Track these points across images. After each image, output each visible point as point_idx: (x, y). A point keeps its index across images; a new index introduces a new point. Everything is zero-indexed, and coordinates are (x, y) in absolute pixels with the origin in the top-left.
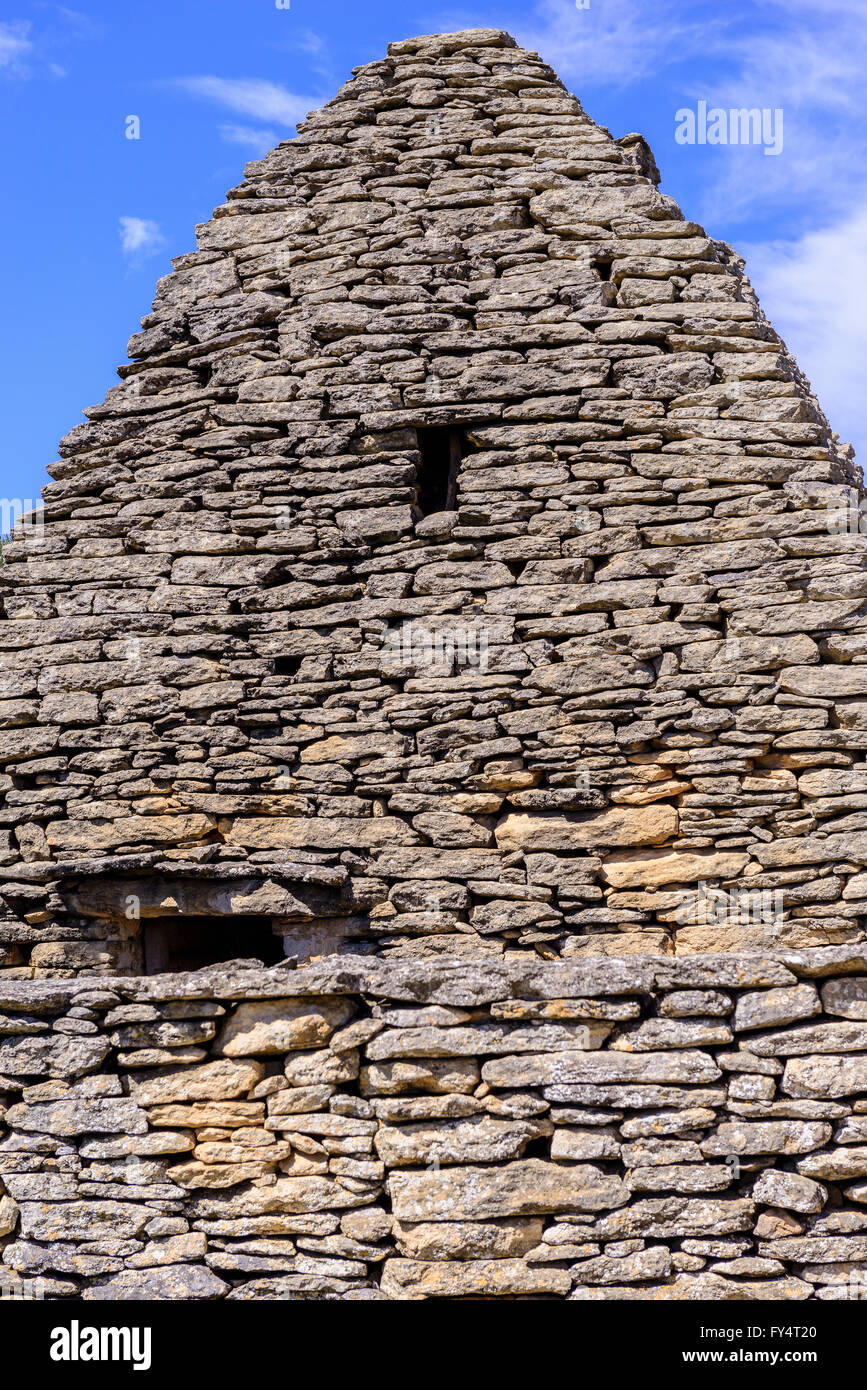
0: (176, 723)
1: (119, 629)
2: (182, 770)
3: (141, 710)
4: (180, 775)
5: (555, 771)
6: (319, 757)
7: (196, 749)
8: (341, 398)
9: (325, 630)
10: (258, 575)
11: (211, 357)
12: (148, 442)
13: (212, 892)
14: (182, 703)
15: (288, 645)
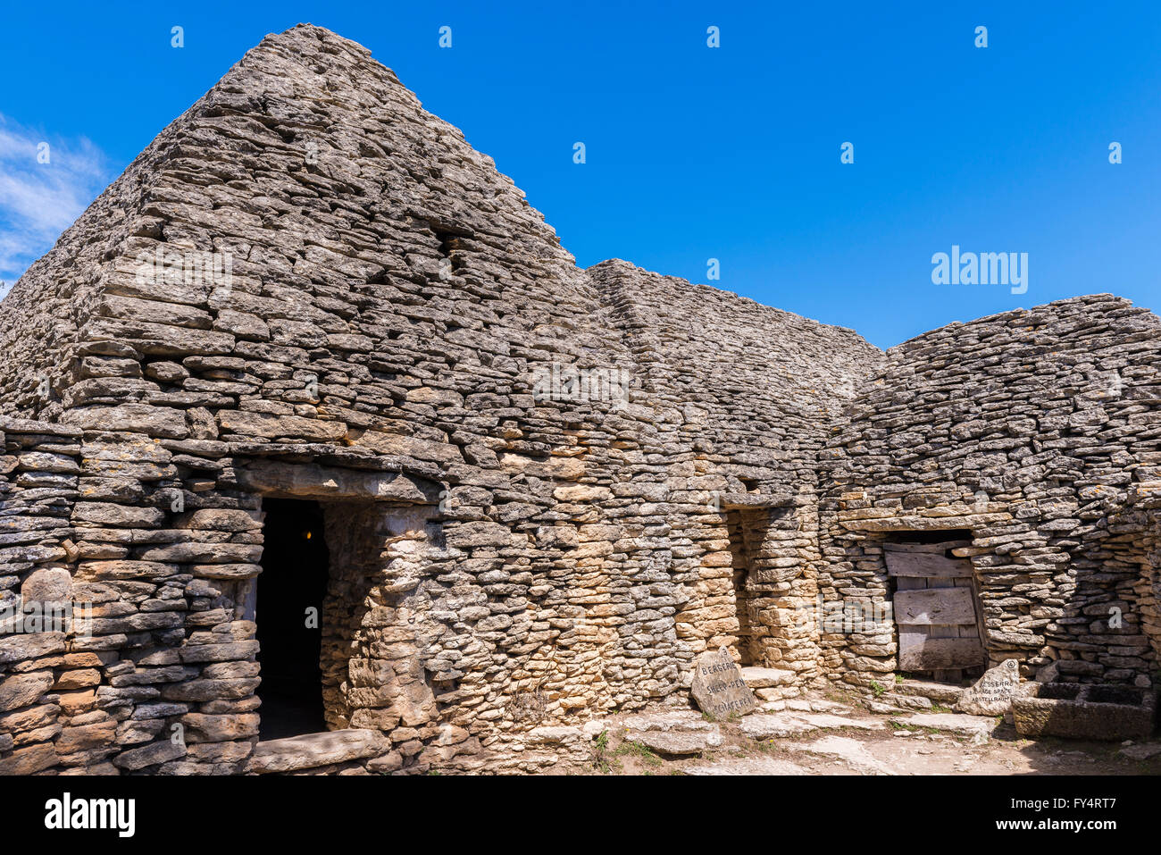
0: (325, 355)
1: (273, 279)
2: (334, 389)
3: (303, 339)
4: (332, 392)
5: (533, 431)
6: (419, 399)
7: (343, 376)
8: (394, 189)
9: (414, 320)
10: (367, 273)
11: (297, 130)
12: (268, 162)
13: (366, 479)
14: (332, 342)
15: (394, 323)
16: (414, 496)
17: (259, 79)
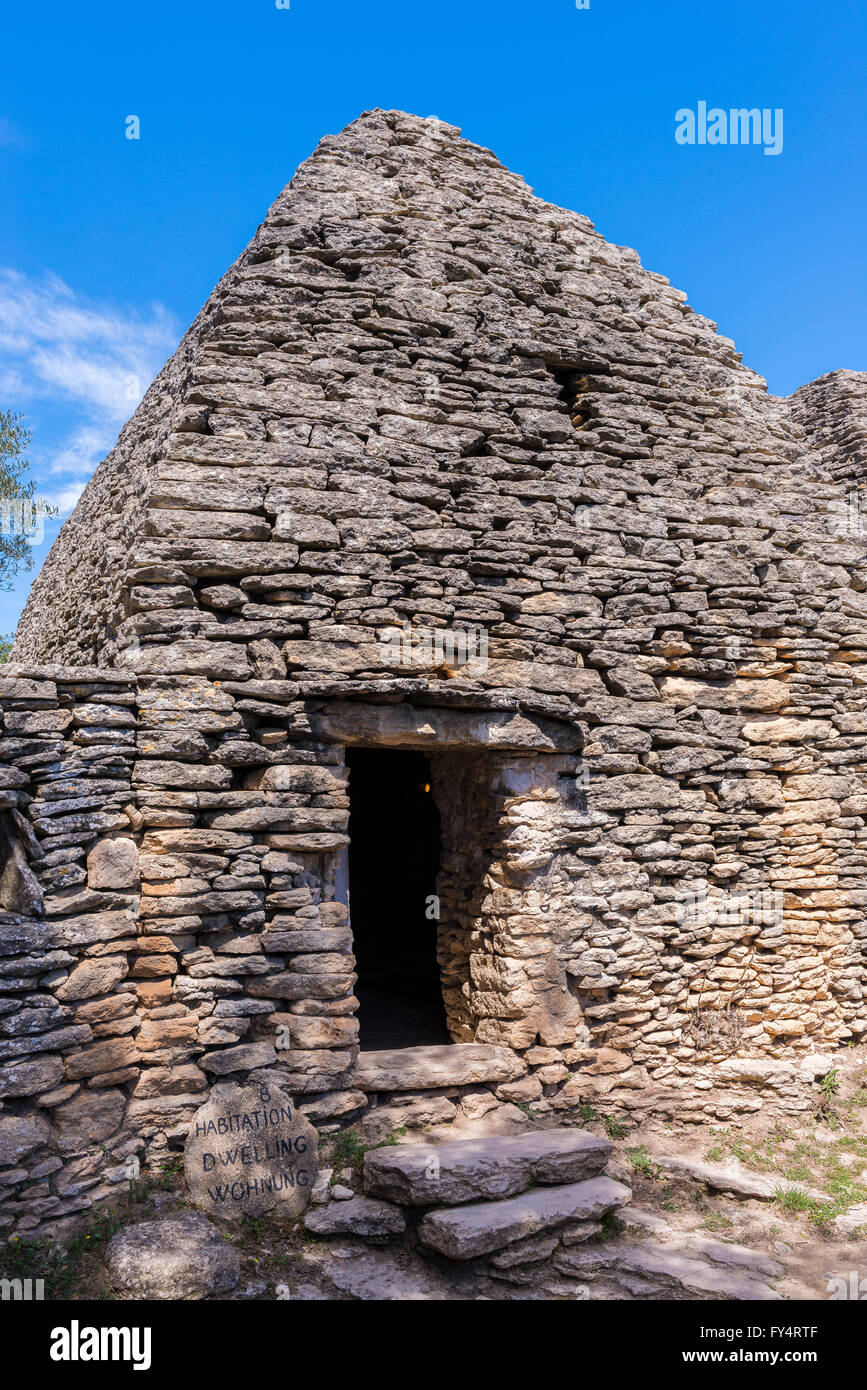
0: (411, 560)
1: (340, 465)
2: (424, 604)
3: (385, 542)
4: (422, 609)
5: (707, 644)
6: (538, 608)
7: (436, 586)
8: (493, 320)
9: (527, 500)
10: (462, 443)
11: (362, 261)
12: (327, 312)
13: (471, 721)
14: (419, 541)
15: (500, 508)
16: (537, 743)
17: (313, 201)
